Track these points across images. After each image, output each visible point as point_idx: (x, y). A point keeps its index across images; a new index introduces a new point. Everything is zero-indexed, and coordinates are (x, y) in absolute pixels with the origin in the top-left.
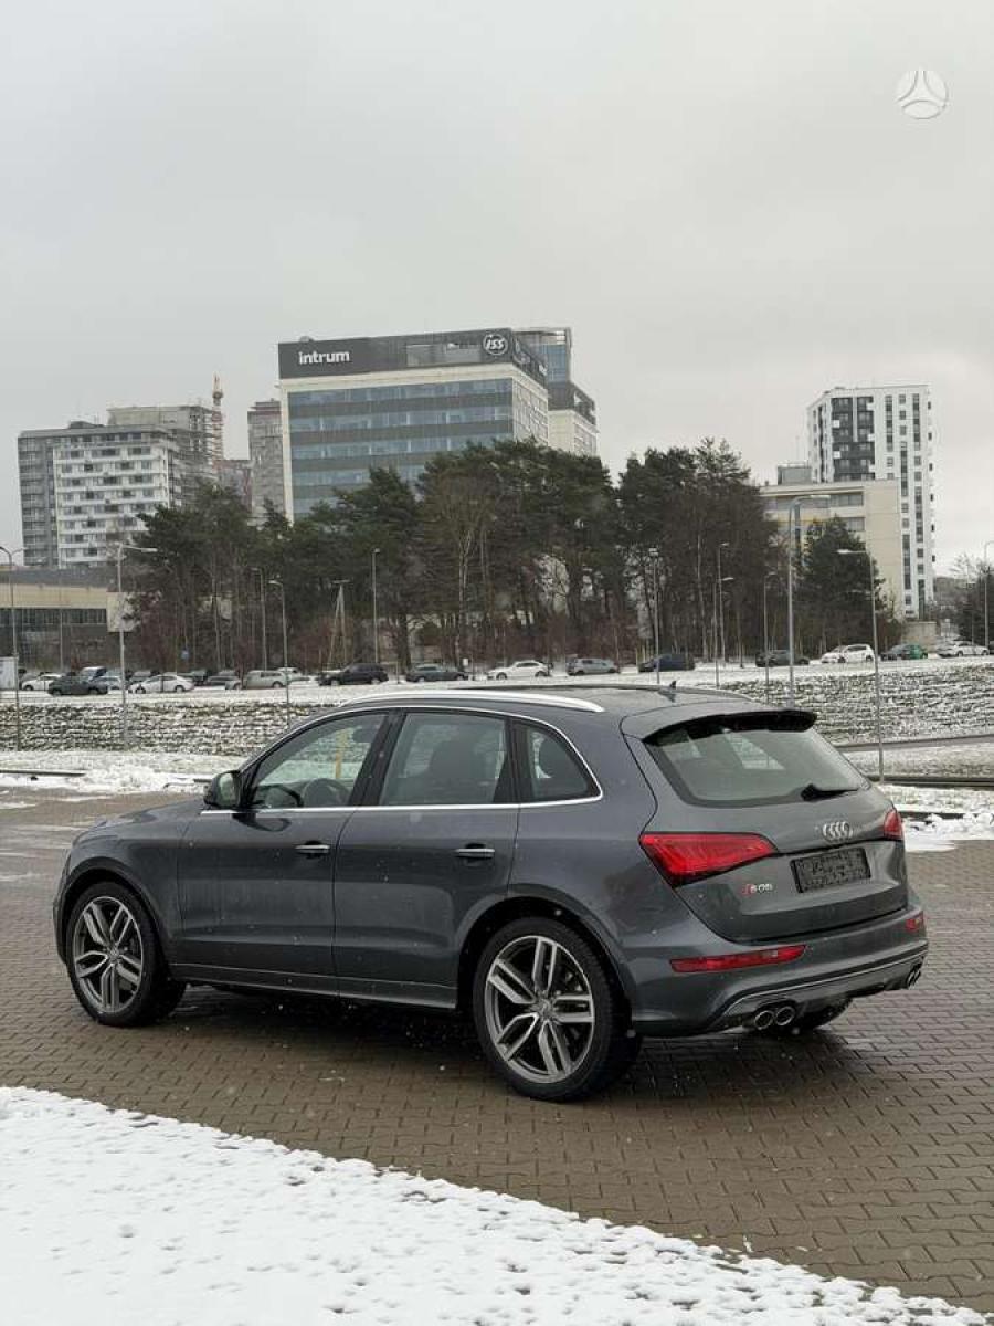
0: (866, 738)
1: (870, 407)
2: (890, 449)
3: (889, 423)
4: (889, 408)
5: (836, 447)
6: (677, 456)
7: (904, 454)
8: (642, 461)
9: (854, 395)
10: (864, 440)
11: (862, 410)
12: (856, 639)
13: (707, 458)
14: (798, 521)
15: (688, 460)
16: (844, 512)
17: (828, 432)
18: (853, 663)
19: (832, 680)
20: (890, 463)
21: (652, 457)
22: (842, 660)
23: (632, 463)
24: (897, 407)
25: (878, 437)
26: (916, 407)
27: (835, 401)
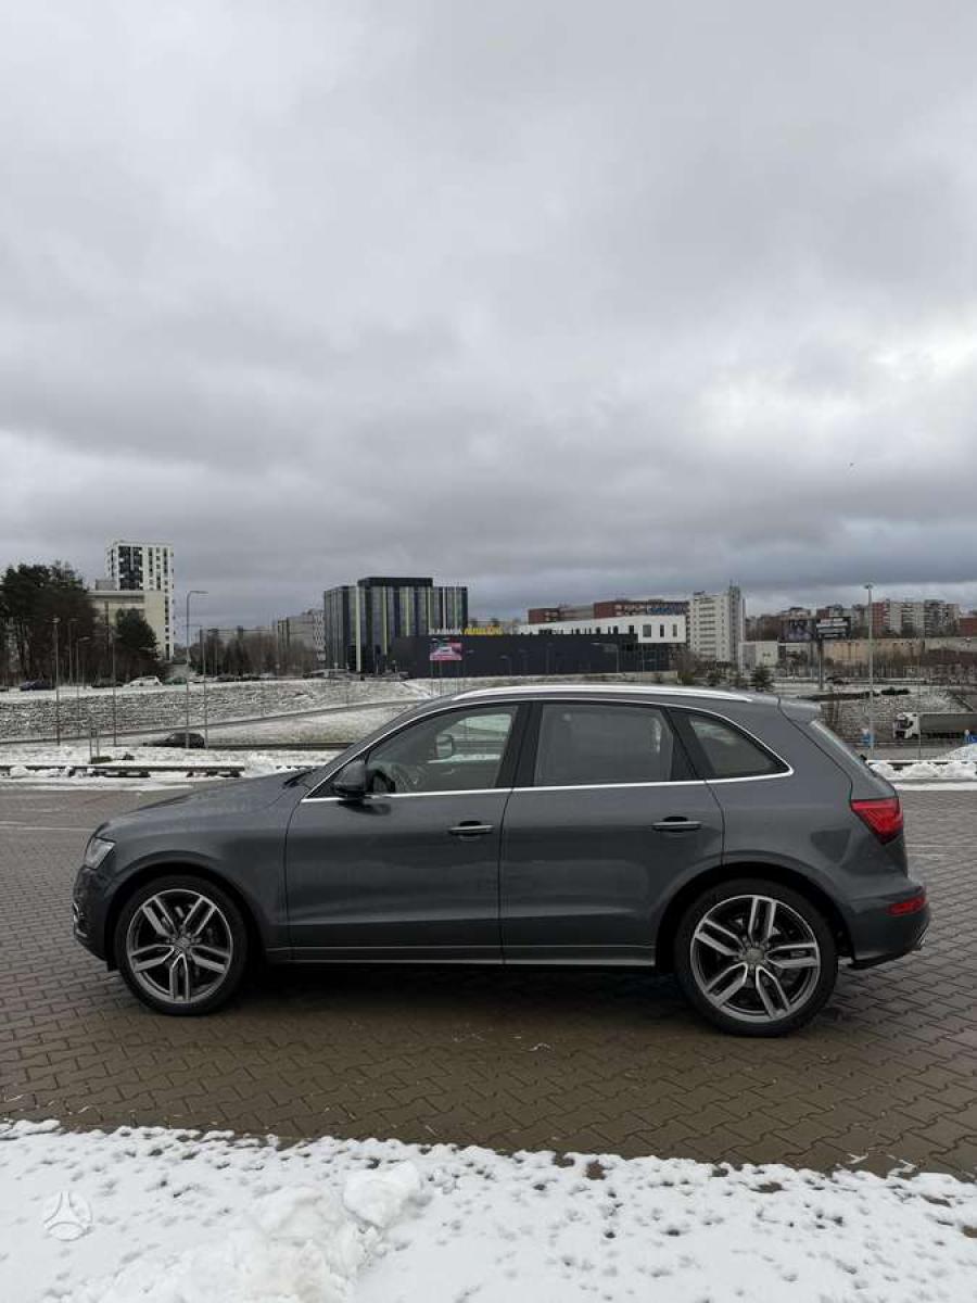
1: (140, 552)
2: (151, 575)
3: (151, 563)
4: (151, 554)
5: (121, 572)
6: (38, 569)
7: (159, 579)
8: (16, 570)
9: (132, 545)
10: (136, 569)
11: (136, 554)
12: (148, 673)
13: (57, 572)
14: (107, 610)
15: (47, 571)
16: (138, 606)
17: (117, 563)
18: (147, 687)
19: (142, 695)
20: (151, 582)
21: (23, 569)
22: (141, 685)
23: (10, 571)
24: (155, 554)
25: (145, 569)
26: (165, 555)
27: (121, 548)
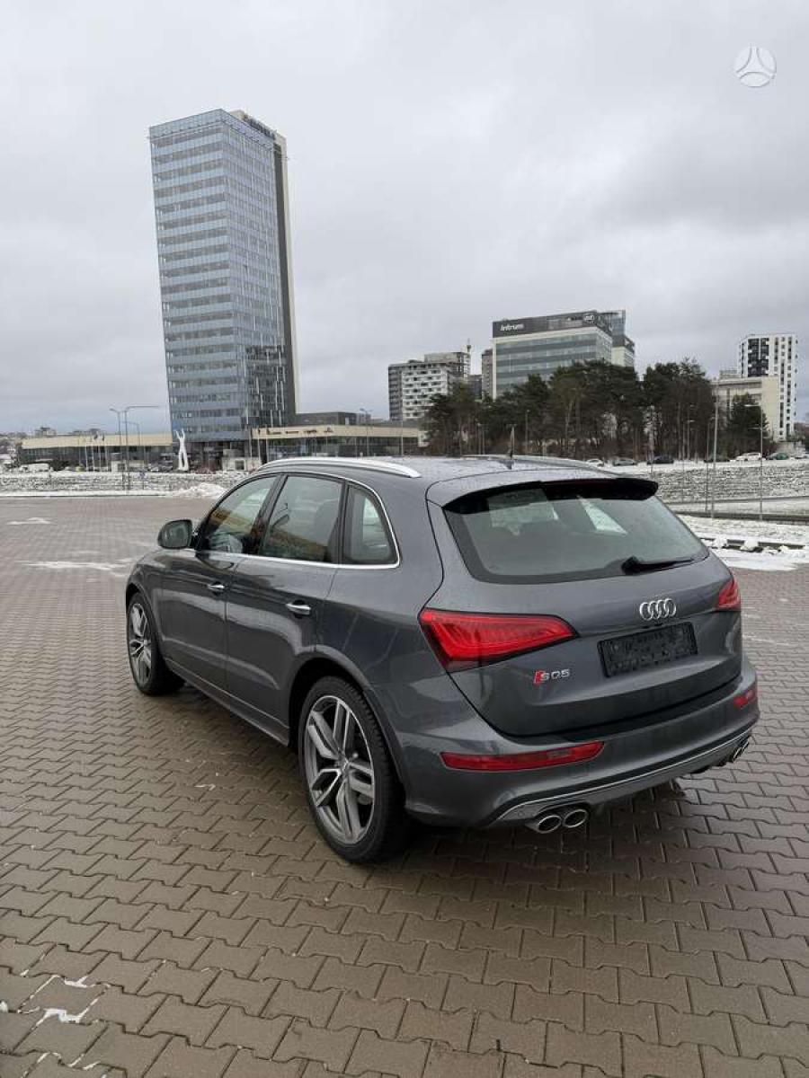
0: (755, 496)
1: (767, 343)
2: (776, 362)
3: (776, 351)
4: (777, 344)
5: (749, 362)
6: (671, 366)
7: (783, 365)
8: (654, 368)
9: (760, 337)
10: (763, 359)
11: (763, 344)
13: (685, 367)
14: (728, 396)
15: (677, 367)
16: (752, 391)
17: (746, 355)
18: (751, 461)
19: (741, 469)
20: (776, 369)
21: (659, 367)
22: (746, 460)
23: (649, 370)
24: (780, 343)
25: (770, 358)
26: (790, 343)
27: (750, 341)
